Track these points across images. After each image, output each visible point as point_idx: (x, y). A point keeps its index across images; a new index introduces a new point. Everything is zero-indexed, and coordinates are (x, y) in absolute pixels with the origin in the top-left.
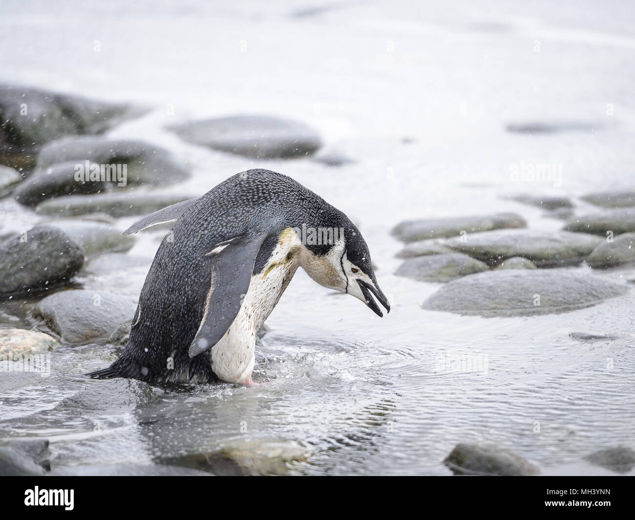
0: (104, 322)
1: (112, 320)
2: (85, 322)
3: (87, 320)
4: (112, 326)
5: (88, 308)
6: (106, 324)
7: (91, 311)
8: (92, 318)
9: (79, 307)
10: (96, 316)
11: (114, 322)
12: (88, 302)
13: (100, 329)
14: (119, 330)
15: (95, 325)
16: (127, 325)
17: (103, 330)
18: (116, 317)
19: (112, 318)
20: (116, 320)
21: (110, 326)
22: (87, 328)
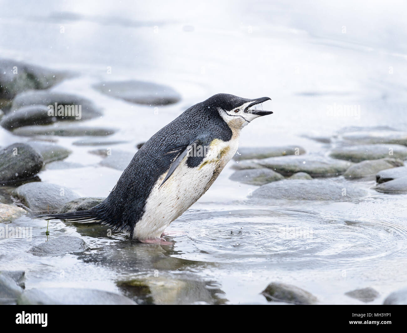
0: (55, 201)
1: (61, 201)
2: (45, 201)
3: (46, 200)
4: (60, 204)
5: (46, 193)
6: (57, 203)
7: (48, 195)
8: (48, 199)
9: (40, 192)
10: (51, 198)
11: (62, 202)
12: (46, 189)
13: (53, 206)
14: (65, 207)
15: (51, 203)
16: (70, 204)
17: (55, 207)
18: (63, 199)
19: (60, 200)
20: (63, 201)
21: (59, 204)
22: (46, 205)
